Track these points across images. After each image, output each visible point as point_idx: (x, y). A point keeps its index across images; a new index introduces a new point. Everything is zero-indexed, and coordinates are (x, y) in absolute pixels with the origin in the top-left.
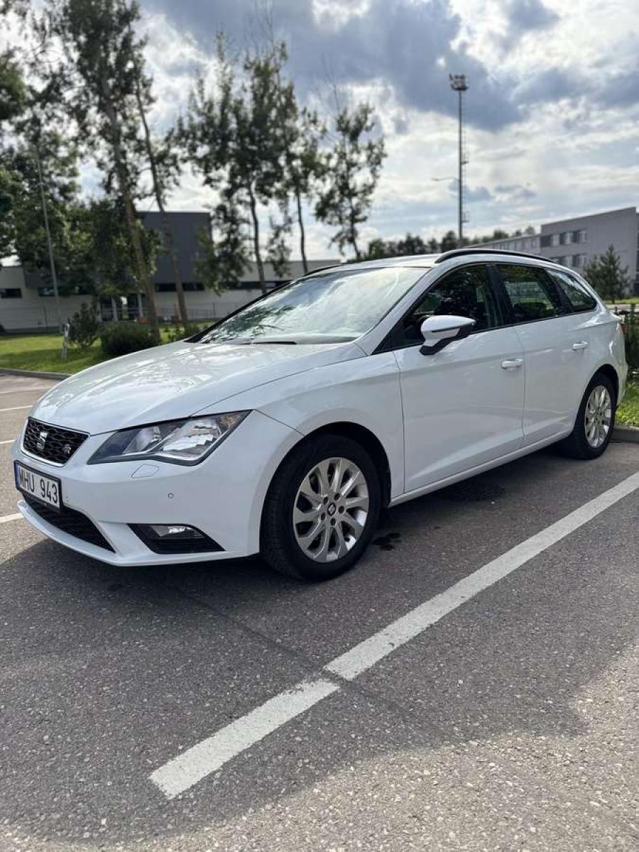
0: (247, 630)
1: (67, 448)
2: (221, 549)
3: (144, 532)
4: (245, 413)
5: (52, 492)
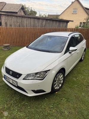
2: (46, 92)
3: (34, 91)
4: (50, 70)
5: (15, 83)
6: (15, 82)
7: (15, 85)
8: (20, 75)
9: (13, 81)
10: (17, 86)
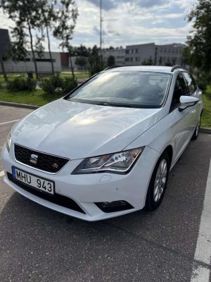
0: (146, 240)
1: (55, 165)
2: (133, 208)
3: (100, 205)
4: (143, 148)
5: (48, 187)
6: (47, 182)
7: (47, 191)
8: (62, 162)
9: (42, 181)
10: (52, 193)
